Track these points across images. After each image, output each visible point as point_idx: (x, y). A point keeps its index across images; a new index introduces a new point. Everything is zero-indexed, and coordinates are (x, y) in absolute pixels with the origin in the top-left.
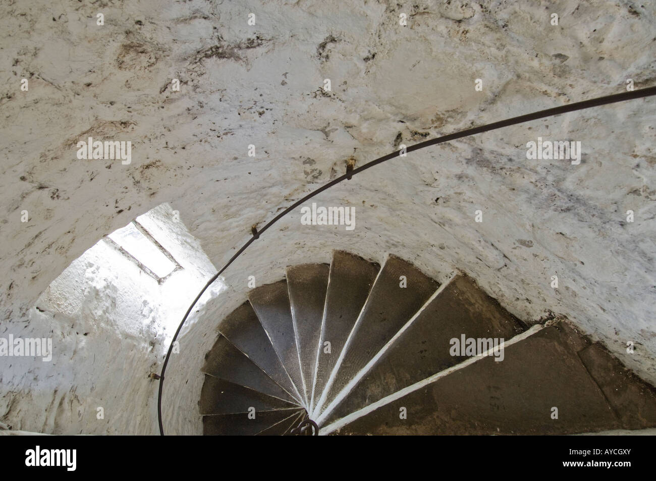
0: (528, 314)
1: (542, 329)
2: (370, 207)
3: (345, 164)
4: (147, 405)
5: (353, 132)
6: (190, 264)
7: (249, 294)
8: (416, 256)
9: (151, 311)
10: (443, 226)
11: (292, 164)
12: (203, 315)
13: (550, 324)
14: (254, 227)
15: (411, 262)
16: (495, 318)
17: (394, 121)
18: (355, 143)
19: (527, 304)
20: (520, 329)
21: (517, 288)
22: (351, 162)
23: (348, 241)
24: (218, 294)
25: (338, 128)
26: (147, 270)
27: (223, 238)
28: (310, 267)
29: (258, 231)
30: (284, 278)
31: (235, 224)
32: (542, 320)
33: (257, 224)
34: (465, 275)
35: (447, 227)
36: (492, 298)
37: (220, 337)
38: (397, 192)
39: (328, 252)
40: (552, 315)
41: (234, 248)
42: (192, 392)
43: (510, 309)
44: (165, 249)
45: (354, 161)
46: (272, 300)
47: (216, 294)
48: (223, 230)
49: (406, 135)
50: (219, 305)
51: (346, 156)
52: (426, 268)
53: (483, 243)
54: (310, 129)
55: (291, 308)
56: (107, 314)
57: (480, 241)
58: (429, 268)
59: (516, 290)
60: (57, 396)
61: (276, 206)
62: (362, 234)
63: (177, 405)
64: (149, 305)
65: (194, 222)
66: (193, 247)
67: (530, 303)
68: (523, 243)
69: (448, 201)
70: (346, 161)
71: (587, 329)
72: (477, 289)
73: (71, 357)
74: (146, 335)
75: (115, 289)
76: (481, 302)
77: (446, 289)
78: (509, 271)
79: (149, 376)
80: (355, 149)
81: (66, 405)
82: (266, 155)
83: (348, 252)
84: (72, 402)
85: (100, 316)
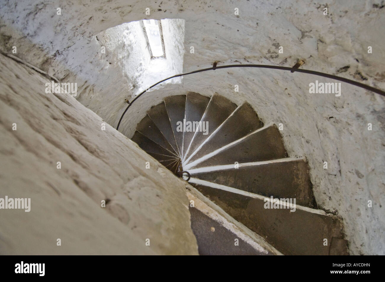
0: (323, 203)
1: (324, 215)
2: (287, 94)
3: (296, 61)
4: (118, 111)
5: (321, 46)
6: (171, 59)
7: (189, 93)
8: (288, 135)
9: (141, 70)
10: (320, 133)
11: (266, 40)
12: (162, 89)
13: (331, 216)
14: (216, 62)
15: (282, 136)
16: (304, 192)
17: (353, 56)
18: (315, 53)
19: (328, 199)
20: (312, 205)
21: (330, 189)
22: (301, 62)
23: (258, 102)
24: (175, 83)
25: (314, 37)
26: (149, 47)
27: (197, 57)
28: (227, 100)
29: (217, 66)
30: (210, 97)
31: (208, 54)
32: (329, 211)
33: (219, 62)
34: (307, 163)
35: (321, 135)
36: (311, 182)
37: (163, 103)
38: (311, 97)
39: (242, 100)
40: (336, 213)
41: (198, 66)
42: (138, 118)
43: (316, 194)
44: (164, 43)
45: (303, 63)
46: (197, 103)
47: (174, 83)
48: (200, 53)
49: (352, 70)
50: (172, 88)
51: (301, 57)
52: (288, 144)
53: (335, 156)
54: (296, 27)
55: (204, 114)
56: (123, 60)
57: (334, 155)
58: (290, 146)
59: (329, 189)
60: (86, 84)
61: (236, 58)
62: (269, 104)
63: (129, 119)
64: (142, 67)
65: (190, 39)
66: (179, 52)
67: (330, 200)
68: (358, 174)
69: (337, 123)
70: (298, 60)
71: (348, 231)
72: (307, 173)
73: (100, 70)
74: (133, 81)
75: (132, 49)
76: (303, 180)
77: (292, 162)
78: (335, 179)
79: (125, 100)
80: (311, 56)
81: (88, 90)
82: (255, 25)
83: (252, 107)
84: (90, 90)
85: (120, 58)
